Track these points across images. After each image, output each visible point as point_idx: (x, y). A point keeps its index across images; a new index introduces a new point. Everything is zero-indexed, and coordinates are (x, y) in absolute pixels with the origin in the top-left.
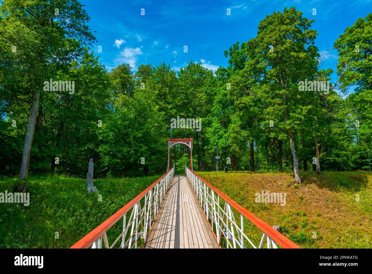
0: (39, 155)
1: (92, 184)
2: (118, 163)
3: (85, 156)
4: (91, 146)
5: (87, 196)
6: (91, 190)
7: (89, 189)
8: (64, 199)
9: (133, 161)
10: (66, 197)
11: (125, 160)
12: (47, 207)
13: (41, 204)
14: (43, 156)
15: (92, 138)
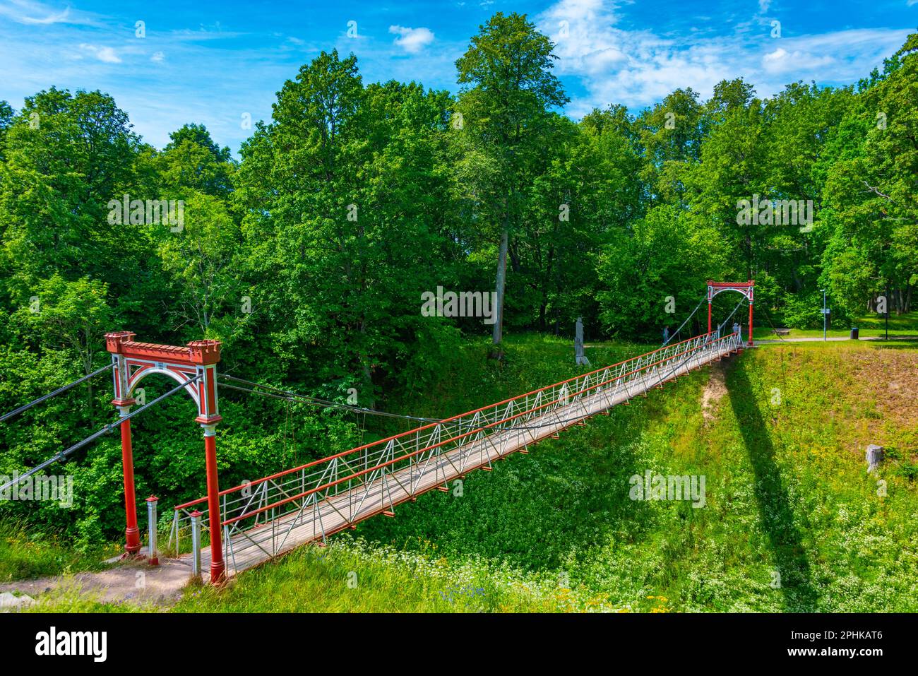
0: (517, 306)
1: (582, 353)
2: (623, 322)
3: (581, 307)
4: (587, 291)
5: (574, 370)
6: (581, 362)
7: (578, 360)
8: (545, 371)
9: (648, 320)
10: (547, 368)
11: (635, 317)
12: (525, 380)
13: (518, 376)
14: (522, 307)
15: (589, 278)
